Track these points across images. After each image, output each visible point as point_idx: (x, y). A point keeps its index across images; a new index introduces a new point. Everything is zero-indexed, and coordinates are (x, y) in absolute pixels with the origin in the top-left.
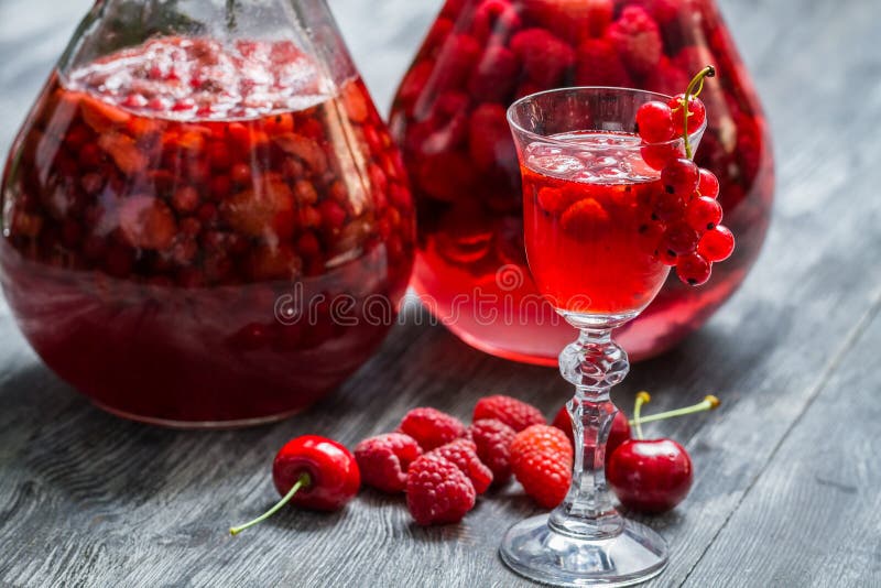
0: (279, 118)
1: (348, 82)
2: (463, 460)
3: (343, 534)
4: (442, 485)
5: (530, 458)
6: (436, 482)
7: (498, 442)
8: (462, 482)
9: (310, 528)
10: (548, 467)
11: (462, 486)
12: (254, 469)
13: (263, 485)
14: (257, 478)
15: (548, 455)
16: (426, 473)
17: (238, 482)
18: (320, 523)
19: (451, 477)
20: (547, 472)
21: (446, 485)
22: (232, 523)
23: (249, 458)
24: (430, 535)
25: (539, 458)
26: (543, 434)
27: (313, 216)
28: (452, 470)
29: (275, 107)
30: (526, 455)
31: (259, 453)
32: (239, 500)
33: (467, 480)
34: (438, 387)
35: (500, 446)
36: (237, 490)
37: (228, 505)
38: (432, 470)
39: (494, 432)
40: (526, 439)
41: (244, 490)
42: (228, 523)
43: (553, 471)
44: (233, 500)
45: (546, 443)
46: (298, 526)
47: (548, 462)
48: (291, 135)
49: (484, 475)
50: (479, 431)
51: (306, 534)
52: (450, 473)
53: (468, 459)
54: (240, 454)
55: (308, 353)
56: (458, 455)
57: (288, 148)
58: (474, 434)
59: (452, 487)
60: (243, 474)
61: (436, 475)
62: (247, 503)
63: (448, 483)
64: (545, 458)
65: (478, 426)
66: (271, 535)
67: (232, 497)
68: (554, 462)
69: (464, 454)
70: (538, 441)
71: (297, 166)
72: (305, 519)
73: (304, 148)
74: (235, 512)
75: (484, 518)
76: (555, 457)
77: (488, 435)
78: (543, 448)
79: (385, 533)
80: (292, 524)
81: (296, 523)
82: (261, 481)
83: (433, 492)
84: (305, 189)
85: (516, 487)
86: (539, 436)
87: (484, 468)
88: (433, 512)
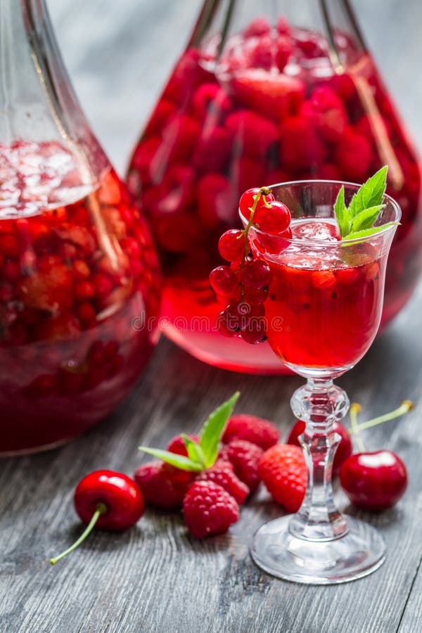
0: (55, 212)
1: (105, 174)
2: (225, 481)
3: (136, 552)
4: (214, 507)
5: (279, 474)
6: (208, 505)
7: (249, 460)
8: (229, 502)
9: (109, 546)
10: (293, 481)
11: (230, 506)
12: (52, 494)
13: (63, 508)
14: (56, 501)
15: (291, 470)
16: (200, 497)
17: (43, 506)
18: (116, 542)
19: (220, 499)
20: (293, 485)
21: (217, 507)
22: (46, 548)
23: (46, 484)
24: (206, 545)
25: (285, 474)
26: (286, 452)
27: (88, 288)
28: (220, 493)
29: (50, 201)
30: (274, 472)
31: (54, 476)
32: (47, 525)
33: (232, 500)
34: (182, 400)
35: (251, 464)
36: (44, 515)
37: (39, 531)
38: (204, 494)
39: (245, 452)
40: (272, 457)
41: (49, 515)
42: (43, 548)
43: (298, 484)
44: (41, 526)
45: (289, 461)
46: (99, 546)
47: (292, 478)
48: (65, 225)
49: (242, 492)
50: (232, 452)
51: (107, 553)
52: (219, 496)
53: (229, 479)
54: (39, 479)
55: (87, 394)
56: (220, 477)
57: (64, 235)
58: (229, 454)
59: (222, 507)
60: (44, 498)
61: (208, 498)
62: (53, 527)
63: (219, 504)
64: (290, 474)
65: (231, 448)
66: (79, 556)
67: (40, 522)
68: (297, 476)
69: (225, 476)
70: (282, 459)
71: (72, 249)
72: (103, 539)
73: (77, 235)
74: (46, 536)
75: (246, 526)
76: (298, 472)
77: (240, 455)
78: (288, 465)
79: (169, 548)
80: (94, 545)
81: (97, 543)
82: (61, 505)
83: (207, 513)
84: (82, 268)
85: (264, 494)
86: (283, 455)
87: (242, 485)
88: (208, 529)
